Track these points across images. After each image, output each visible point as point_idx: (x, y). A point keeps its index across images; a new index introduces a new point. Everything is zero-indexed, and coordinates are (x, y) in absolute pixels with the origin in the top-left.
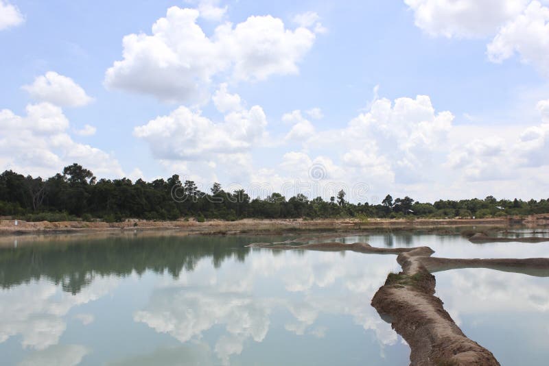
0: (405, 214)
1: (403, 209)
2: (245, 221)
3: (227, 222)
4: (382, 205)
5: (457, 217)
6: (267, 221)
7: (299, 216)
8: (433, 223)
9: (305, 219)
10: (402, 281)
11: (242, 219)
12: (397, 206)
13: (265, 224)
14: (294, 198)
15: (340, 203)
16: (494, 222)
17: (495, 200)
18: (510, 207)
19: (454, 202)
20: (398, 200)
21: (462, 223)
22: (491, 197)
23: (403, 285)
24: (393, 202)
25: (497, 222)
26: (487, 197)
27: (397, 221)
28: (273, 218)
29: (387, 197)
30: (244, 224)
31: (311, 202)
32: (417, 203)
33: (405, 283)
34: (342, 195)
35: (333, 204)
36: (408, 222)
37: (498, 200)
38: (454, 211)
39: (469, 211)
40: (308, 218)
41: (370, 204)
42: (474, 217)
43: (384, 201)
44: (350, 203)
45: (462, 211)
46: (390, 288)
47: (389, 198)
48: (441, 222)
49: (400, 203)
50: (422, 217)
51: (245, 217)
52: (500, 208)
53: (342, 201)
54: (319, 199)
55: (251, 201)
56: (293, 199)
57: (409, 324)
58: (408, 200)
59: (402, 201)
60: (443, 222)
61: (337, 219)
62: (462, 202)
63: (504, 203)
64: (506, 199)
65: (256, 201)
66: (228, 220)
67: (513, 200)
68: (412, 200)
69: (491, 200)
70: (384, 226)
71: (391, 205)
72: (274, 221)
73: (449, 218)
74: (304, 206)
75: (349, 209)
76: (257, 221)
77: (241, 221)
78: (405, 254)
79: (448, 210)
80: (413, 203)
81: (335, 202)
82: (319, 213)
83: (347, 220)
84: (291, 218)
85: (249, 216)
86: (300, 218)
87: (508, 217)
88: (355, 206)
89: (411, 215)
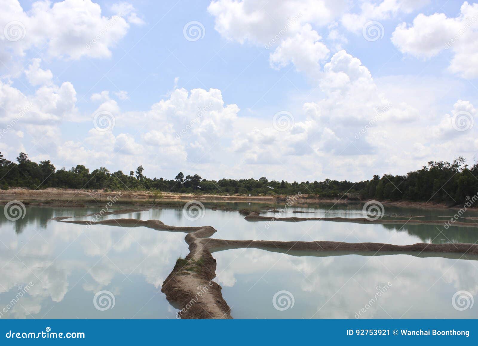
0: (194, 189)
1: (193, 185)
2: (50, 190)
3: (31, 191)
4: (175, 180)
5: (237, 194)
6: (70, 191)
7: (100, 187)
8: (217, 199)
9: (106, 191)
10: (188, 267)
11: (46, 188)
12: (187, 182)
13: (69, 194)
14: (97, 171)
15: (138, 178)
16: (265, 199)
17: (267, 180)
18: (278, 187)
19: (234, 181)
20: (188, 177)
21: (240, 199)
22: (264, 178)
23: (189, 272)
24: (184, 179)
25: (268, 200)
26: (261, 178)
27: (186, 195)
28: (77, 188)
29: (179, 174)
30: (48, 193)
31: (112, 175)
32: (204, 180)
33: (191, 269)
34: (140, 170)
35: (132, 177)
36: (196, 197)
37: (269, 181)
38: (234, 189)
39: (246, 189)
40: (108, 190)
41: (164, 180)
42: (250, 195)
43: (177, 178)
44: (147, 178)
45: (240, 189)
46: (178, 275)
47: (180, 175)
48: (223, 198)
49: (189, 180)
50: (208, 192)
51: (49, 186)
52: (270, 187)
53: (141, 176)
54: (120, 173)
55: (56, 171)
56: (95, 172)
57: (193, 315)
58: (197, 177)
59: (192, 178)
60: (225, 198)
61: (135, 192)
62: (241, 181)
63: (273, 183)
64: (276, 180)
65: (61, 172)
66: (32, 189)
67: (280, 182)
68: (200, 178)
69: (264, 181)
70: (176, 200)
71: (182, 180)
72: (77, 191)
73: (230, 194)
74: (105, 179)
75: (146, 183)
76: (60, 191)
77: (45, 191)
78: (192, 234)
79: (229, 188)
80: (201, 180)
81: (134, 176)
82: (119, 186)
83: (144, 193)
84: (94, 189)
85: (53, 186)
86: (101, 189)
87: (277, 196)
88: (151, 181)
89: (199, 190)
